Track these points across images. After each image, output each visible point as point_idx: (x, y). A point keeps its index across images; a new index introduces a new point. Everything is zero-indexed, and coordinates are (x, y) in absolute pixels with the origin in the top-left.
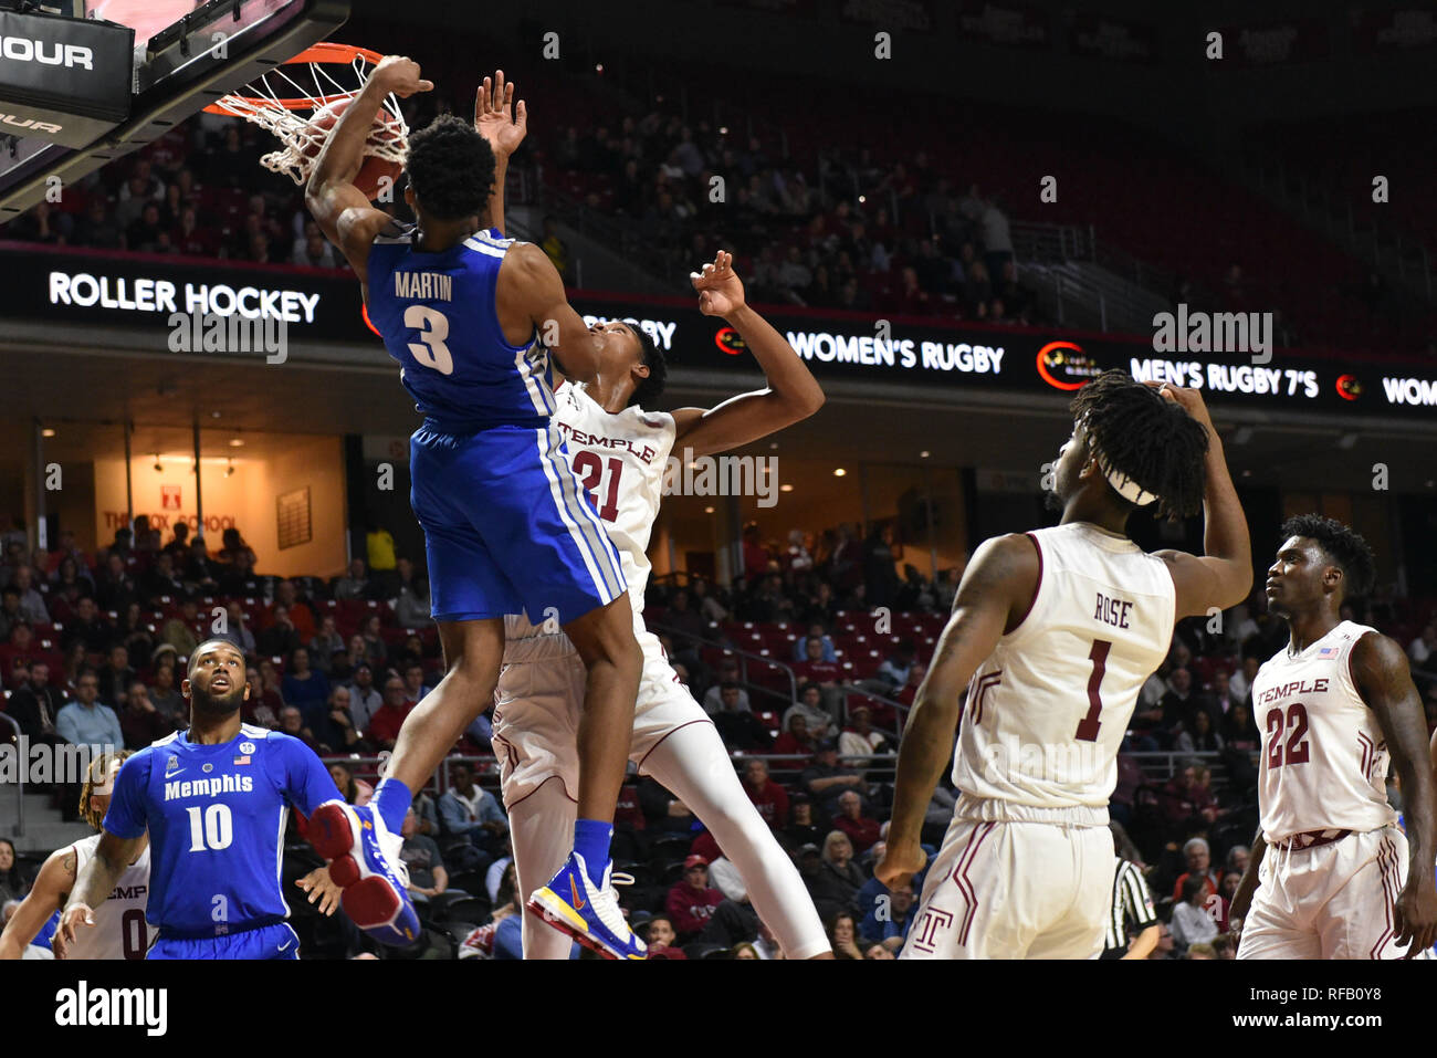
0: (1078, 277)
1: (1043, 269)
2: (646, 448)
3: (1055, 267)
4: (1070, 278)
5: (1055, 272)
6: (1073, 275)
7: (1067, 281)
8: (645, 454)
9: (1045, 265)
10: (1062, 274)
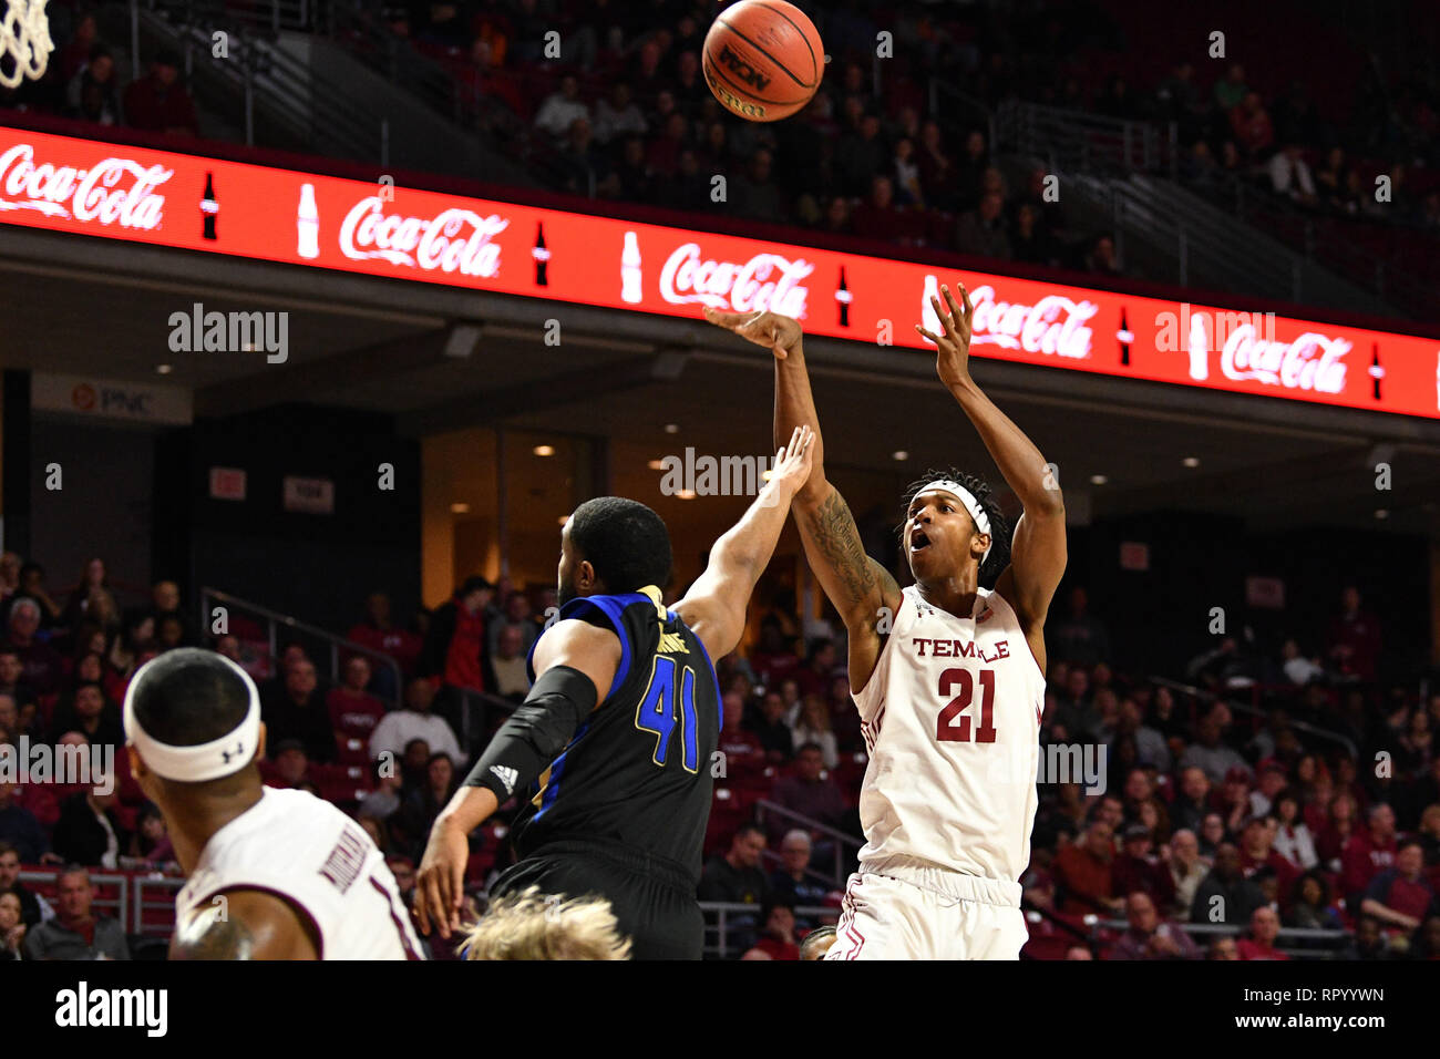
0: (1147, 199)
1: (1096, 185)
2: (997, 645)
3: (1115, 183)
4: (1137, 201)
5: (1114, 190)
6: (1139, 195)
7: (1131, 206)
8: (1000, 651)
9: (1099, 178)
10: (1124, 193)
